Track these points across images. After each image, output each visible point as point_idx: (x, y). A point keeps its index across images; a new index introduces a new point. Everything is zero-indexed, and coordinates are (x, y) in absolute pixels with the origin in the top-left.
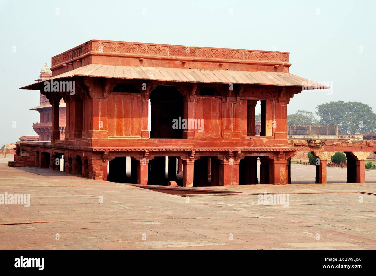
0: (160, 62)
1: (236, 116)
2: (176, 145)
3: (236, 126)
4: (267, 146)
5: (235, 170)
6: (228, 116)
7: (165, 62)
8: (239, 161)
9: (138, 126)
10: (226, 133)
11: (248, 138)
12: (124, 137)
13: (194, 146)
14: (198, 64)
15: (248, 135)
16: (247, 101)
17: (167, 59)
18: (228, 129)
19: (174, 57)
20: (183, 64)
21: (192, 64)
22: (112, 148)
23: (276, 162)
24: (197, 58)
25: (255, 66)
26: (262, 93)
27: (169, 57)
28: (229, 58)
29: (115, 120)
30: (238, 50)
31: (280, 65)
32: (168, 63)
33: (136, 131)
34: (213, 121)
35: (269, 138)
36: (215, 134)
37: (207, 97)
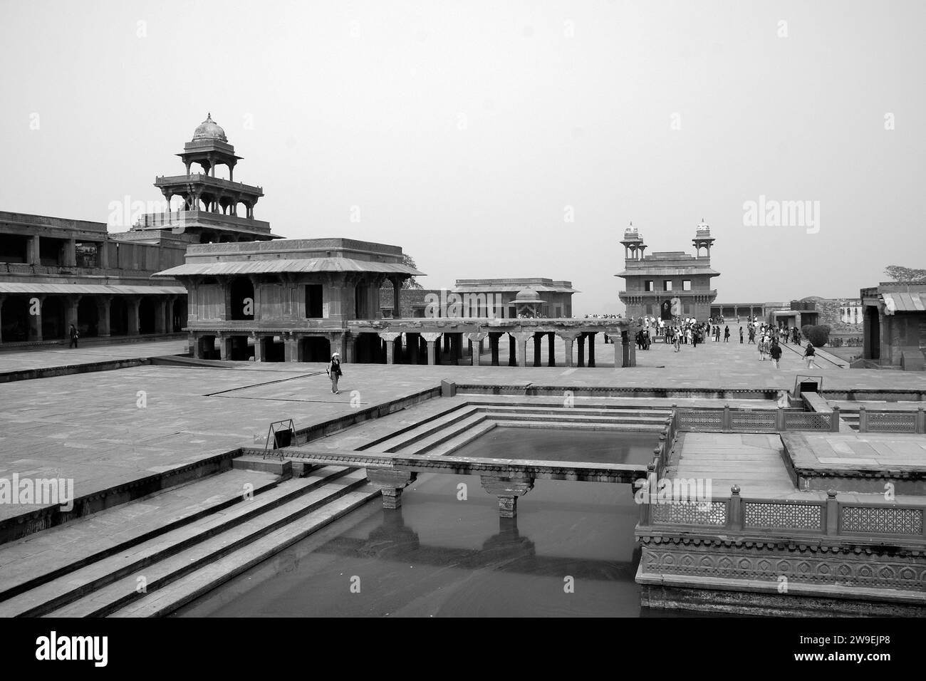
0: (231, 257)
1: (293, 301)
2: (245, 326)
3: (295, 309)
4: (322, 327)
5: (294, 348)
6: (287, 301)
7: (236, 257)
8: (297, 341)
9: (218, 310)
10: (285, 316)
11: (306, 320)
12: (210, 320)
13: (259, 327)
14: (261, 257)
15: (307, 317)
16: (304, 287)
17: (236, 255)
18: (287, 311)
19: (241, 252)
20: (249, 257)
21: (256, 257)
22: (196, 329)
23: (331, 342)
24: (260, 251)
25: (310, 254)
26: (319, 278)
27: (237, 253)
28: (286, 248)
29: (204, 306)
30: (295, 241)
31: (333, 251)
32: (238, 258)
33: (217, 315)
34: (276, 305)
35: (325, 319)
36: (278, 317)
37: (270, 285)
